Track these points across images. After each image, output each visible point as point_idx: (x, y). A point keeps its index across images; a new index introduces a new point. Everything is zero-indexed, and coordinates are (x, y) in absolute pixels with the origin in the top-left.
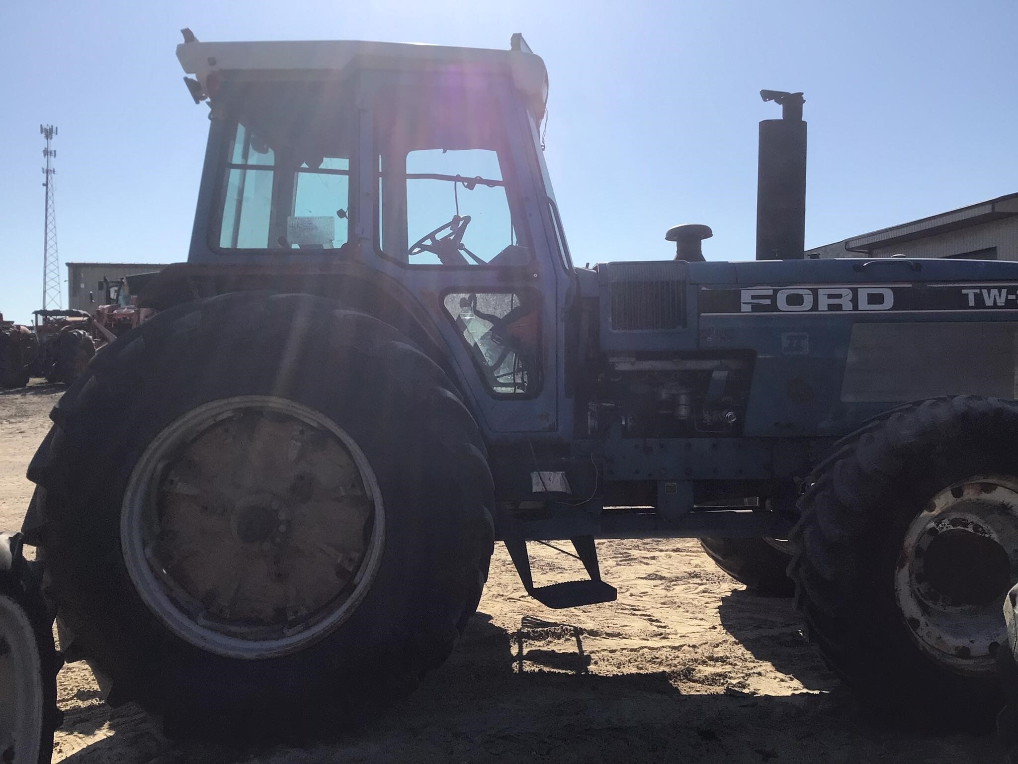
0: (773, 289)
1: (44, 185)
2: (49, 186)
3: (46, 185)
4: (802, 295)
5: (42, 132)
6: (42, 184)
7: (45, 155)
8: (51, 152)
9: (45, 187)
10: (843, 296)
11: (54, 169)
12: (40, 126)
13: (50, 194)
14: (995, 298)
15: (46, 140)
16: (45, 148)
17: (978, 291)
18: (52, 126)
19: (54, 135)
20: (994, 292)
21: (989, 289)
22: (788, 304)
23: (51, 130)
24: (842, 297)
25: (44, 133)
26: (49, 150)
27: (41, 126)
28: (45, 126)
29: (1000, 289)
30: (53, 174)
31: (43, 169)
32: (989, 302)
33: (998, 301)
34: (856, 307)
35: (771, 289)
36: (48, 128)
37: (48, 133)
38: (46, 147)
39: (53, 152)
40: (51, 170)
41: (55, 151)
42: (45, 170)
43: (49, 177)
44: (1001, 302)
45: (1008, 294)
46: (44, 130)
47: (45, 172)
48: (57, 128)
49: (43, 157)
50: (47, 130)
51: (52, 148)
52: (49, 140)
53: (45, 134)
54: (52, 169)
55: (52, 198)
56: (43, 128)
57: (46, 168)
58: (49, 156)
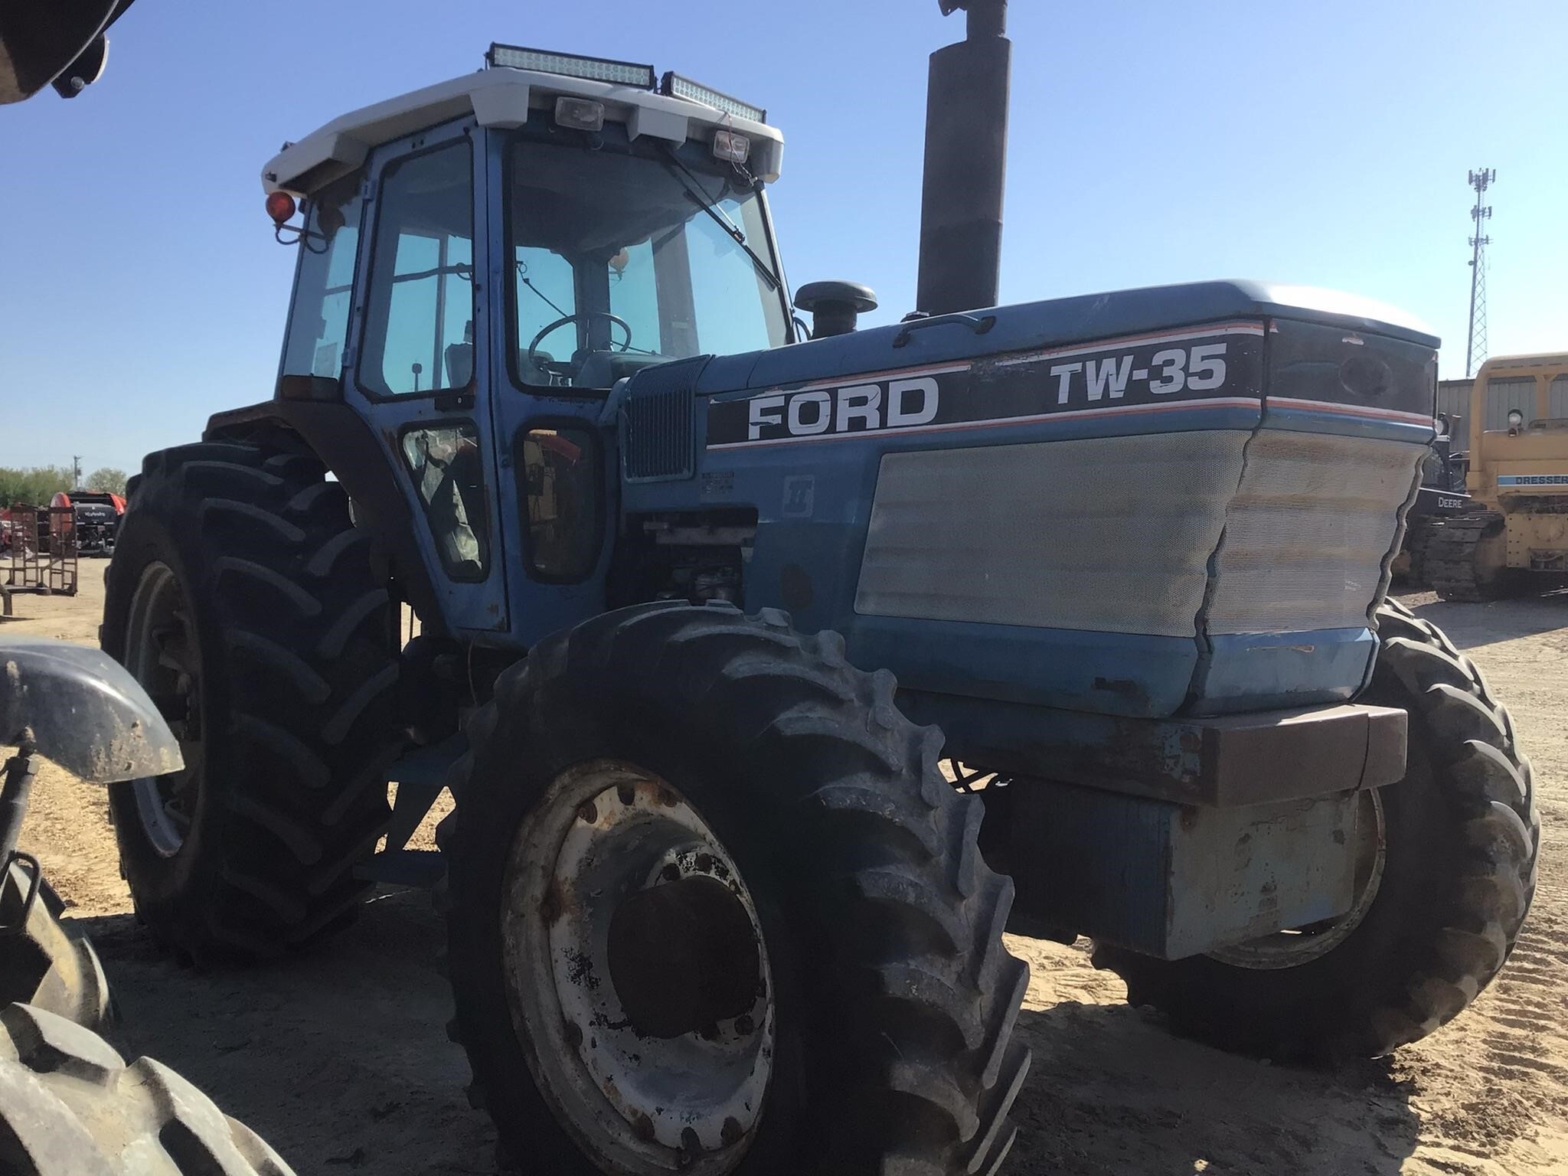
0: (785, 395)
1: (1470, 263)
2: (1479, 264)
3: (1474, 263)
4: (818, 402)
5: (1470, 182)
6: (1467, 263)
7: (1474, 217)
8: (1484, 211)
9: (1472, 267)
10: (869, 399)
11: (1487, 237)
12: (1468, 173)
13: (1479, 277)
14: (1107, 379)
15: (1477, 193)
16: (1475, 206)
17: (1078, 366)
18: (1487, 170)
19: (1489, 183)
20: (1109, 364)
21: (1099, 358)
22: (801, 423)
23: (1485, 175)
24: (867, 403)
25: (1474, 183)
26: (1481, 208)
27: (1470, 171)
28: (1476, 172)
29: (1119, 355)
30: (1485, 245)
31: (1470, 239)
32: (1094, 392)
33: (1113, 386)
34: (883, 424)
35: (782, 395)
36: (1481, 174)
37: (1480, 182)
38: (1477, 204)
39: (1487, 210)
40: (1482, 239)
41: (1490, 208)
42: (1473, 240)
43: (1479, 251)
44: (1117, 389)
45: (1134, 367)
46: (1474, 179)
47: (1473, 243)
48: (1494, 171)
49: (1472, 220)
50: (1479, 176)
51: (1485, 204)
52: (1481, 192)
53: (1476, 185)
54: (1485, 238)
55: (1482, 283)
56: (1474, 175)
57: (1475, 237)
58: (1480, 217)
